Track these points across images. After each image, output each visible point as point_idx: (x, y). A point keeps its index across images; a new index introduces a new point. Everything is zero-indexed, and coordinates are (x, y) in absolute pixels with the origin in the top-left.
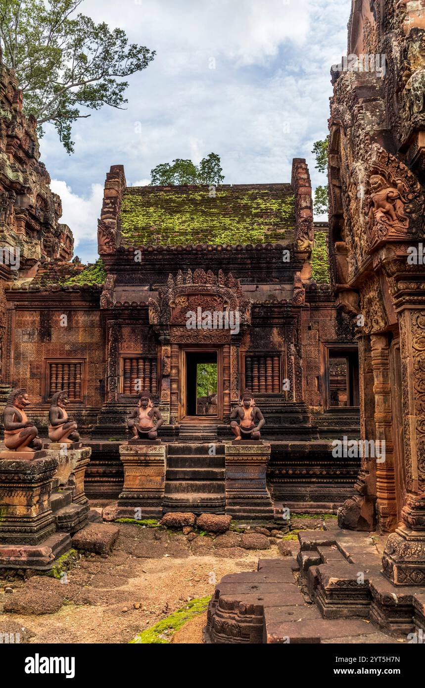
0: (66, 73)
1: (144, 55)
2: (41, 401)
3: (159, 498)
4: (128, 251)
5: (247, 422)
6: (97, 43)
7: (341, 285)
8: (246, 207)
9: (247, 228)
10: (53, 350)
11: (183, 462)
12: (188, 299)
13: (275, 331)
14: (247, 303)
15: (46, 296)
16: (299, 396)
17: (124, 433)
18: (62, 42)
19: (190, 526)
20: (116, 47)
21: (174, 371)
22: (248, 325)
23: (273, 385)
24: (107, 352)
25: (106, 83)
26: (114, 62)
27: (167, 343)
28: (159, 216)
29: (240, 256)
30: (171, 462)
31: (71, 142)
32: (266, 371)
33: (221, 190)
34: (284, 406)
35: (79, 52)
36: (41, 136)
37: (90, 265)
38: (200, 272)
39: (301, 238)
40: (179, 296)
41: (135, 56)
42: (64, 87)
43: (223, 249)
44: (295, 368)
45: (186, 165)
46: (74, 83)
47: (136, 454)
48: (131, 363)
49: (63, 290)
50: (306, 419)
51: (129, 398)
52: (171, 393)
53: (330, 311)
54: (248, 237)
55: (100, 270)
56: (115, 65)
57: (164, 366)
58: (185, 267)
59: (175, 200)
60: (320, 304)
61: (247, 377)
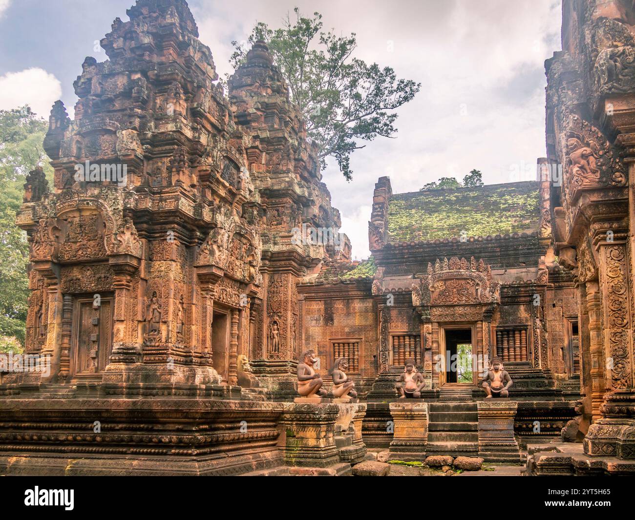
0: (343, 111)
1: (411, 88)
2: (327, 374)
3: (423, 445)
4: (395, 247)
5: (497, 383)
6: (369, 82)
7: (560, 243)
8: (496, 203)
9: (496, 221)
10: (335, 332)
11: (443, 417)
12: (445, 284)
13: (522, 308)
14: (496, 285)
15: (328, 288)
16: (545, 364)
17: (394, 397)
18: (340, 84)
19: (448, 465)
20: (386, 83)
21: (435, 345)
22: (497, 304)
23: (521, 355)
24: (379, 331)
25: (379, 116)
26: (385, 97)
27: (429, 321)
28: (420, 216)
29: (490, 245)
30: (432, 418)
31: (350, 171)
32: (515, 343)
33: (473, 191)
34: (531, 373)
35: (355, 91)
36: (324, 168)
37: (363, 261)
38: (455, 259)
39: (545, 226)
40: (438, 281)
41: (402, 89)
42: (342, 124)
43: (475, 240)
44: (541, 341)
45: (450, 182)
46: (351, 119)
47: (404, 410)
48: (399, 339)
49: (342, 282)
50: (551, 384)
51: (398, 368)
52: (433, 364)
53: (572, 290)
54: (497, 229)
55: (372, 265)
56: (385, 100)
57: (426, 341)
58: (442, 257)
59: (433, 202)
60: (563, 284)
61: (498, 348)
